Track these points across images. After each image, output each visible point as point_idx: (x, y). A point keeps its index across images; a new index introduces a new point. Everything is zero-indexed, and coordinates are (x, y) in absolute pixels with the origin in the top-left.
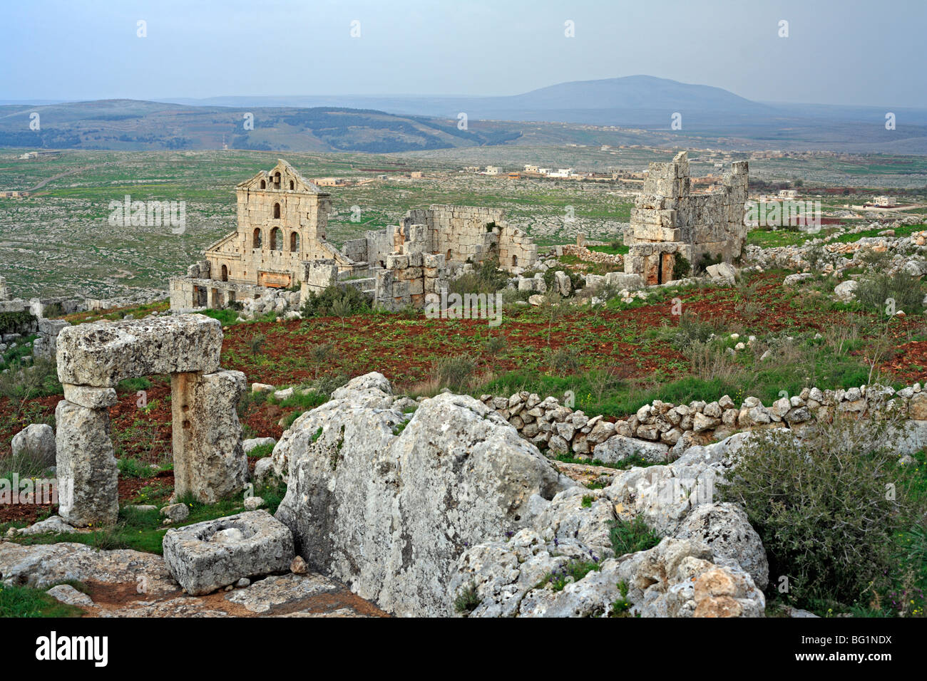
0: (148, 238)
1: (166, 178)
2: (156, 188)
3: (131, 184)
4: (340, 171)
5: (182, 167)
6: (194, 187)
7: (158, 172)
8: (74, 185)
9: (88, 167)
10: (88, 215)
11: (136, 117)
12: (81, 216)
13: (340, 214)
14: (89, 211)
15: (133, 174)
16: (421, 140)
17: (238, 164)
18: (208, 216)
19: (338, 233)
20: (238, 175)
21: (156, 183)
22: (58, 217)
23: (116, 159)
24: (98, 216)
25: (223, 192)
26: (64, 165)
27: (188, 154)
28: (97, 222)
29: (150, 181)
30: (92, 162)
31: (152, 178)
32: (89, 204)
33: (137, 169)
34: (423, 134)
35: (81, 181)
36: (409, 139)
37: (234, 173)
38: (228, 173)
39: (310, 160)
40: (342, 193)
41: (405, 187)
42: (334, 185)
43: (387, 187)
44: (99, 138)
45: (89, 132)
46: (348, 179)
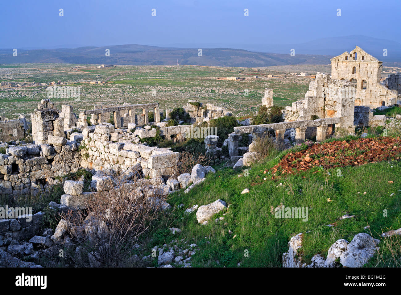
0: (160, 101)
1: (160, 77)
2: (159, 81)
3: (147, 79)
4: (235, 74)
5: (166, 72)
6: (175, 80)
7: (156, 74)
8: (122, 79)
9: (126, 71)
10: (132, 92)
11: (140, 52)
12: (129, 92)
13: (240, 92)
14: (132, 90)
15: (146, 74)
16: (263, 63)
17: (190, 71)
18: (183, 92)
19: (240, 101)
20: (191, 76)
21: (157, 79)
22: (119, 92)
23: (138, 69)
24: (136, 92)
25: (188, 82)
26: (116, 71)
27: (168, 67)
28: (136, 94)
29: (154, 78)
30: (127, 70)
31: (155, 77)
32: (131, 87)
33: (148, 73)
34: (262, 60)
35: (125, 78)
36: (257, 62)
37: (189, 75)
38: (187, 75)
39: (220, 70)
40: (239, 83)
41: (266, 81)
42: (236, 80)
43: (259, 81)
44: (125, 60)
45: (121, 58)
46: (241, 78)
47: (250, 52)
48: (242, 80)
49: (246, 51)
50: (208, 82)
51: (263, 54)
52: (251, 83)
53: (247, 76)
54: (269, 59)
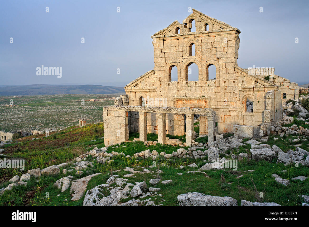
0: (47, 115)
1: (50, 101)
2: (48, 103)
3: (42, 102)
4: (94, 98)
5: (55, 98)
6: (58, 102)
7: (49, 100)
8: (27, 103)
9: (31, 99)
10: (31, 110)
11: (42, 88)
12: (29, 110)
13: (96, 108)
14: (31, 109)
15: (42, 100)
16: (110, 92)
17: (69, 97)
18: (62, 109)
19: (96, 112)
20: (69, 100)
21: (48, 102)
22: (23, 111)
23: (38, 97)
24: (34, 110)
25: (66, 103)
26: (24, 99)
27: (56, 95)
28: (33, 112)
29: (47, 102)
30: (31, 98)
31: (47, 101)
32: (31, 107)
33: (43, 99)
34: (111, 90)
35: (29, 102)
36: (107, 91)
37: (68, 99)
38: (66, 99)
39: (86, 96)
40: (96, 103)
41: (111, 101)
42: (94, 101)
43: (107, 101)
44: (33, 93)
45: (31, 92)
46: (97, 100)
47: (104, 86)
48: (98, 101)
49: (102, 86)
50: (78, 103)
51: (111, 87)
52: (103, 102)
53: (101, 99)
54: (114, 90)
